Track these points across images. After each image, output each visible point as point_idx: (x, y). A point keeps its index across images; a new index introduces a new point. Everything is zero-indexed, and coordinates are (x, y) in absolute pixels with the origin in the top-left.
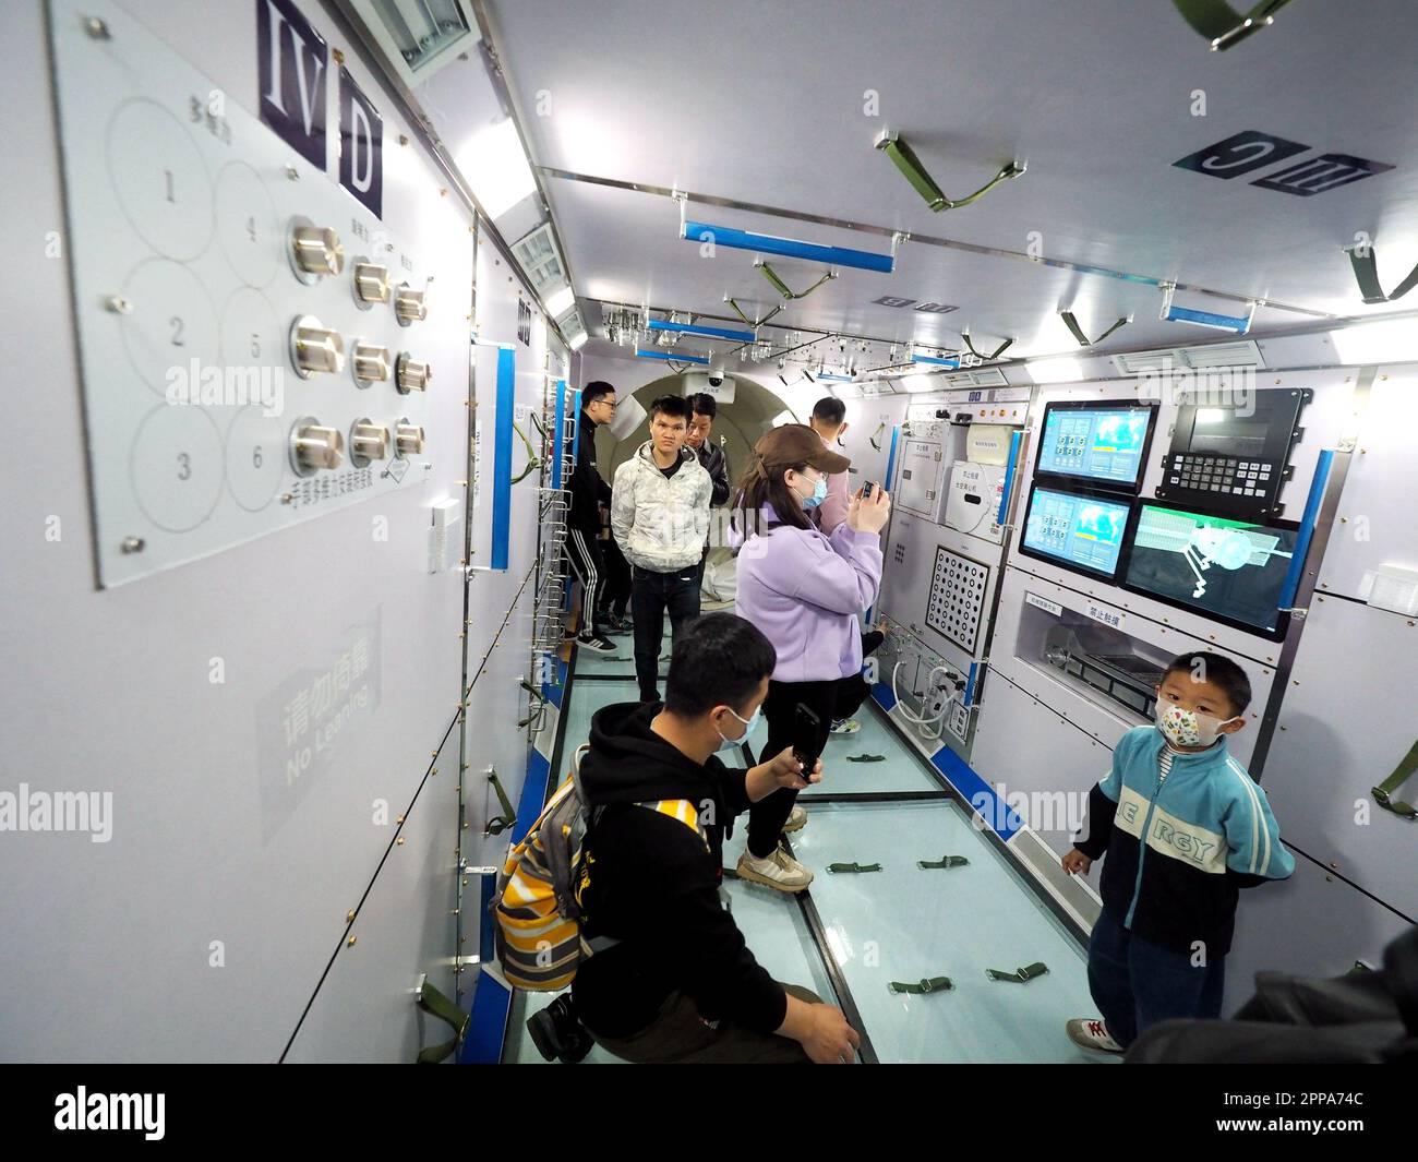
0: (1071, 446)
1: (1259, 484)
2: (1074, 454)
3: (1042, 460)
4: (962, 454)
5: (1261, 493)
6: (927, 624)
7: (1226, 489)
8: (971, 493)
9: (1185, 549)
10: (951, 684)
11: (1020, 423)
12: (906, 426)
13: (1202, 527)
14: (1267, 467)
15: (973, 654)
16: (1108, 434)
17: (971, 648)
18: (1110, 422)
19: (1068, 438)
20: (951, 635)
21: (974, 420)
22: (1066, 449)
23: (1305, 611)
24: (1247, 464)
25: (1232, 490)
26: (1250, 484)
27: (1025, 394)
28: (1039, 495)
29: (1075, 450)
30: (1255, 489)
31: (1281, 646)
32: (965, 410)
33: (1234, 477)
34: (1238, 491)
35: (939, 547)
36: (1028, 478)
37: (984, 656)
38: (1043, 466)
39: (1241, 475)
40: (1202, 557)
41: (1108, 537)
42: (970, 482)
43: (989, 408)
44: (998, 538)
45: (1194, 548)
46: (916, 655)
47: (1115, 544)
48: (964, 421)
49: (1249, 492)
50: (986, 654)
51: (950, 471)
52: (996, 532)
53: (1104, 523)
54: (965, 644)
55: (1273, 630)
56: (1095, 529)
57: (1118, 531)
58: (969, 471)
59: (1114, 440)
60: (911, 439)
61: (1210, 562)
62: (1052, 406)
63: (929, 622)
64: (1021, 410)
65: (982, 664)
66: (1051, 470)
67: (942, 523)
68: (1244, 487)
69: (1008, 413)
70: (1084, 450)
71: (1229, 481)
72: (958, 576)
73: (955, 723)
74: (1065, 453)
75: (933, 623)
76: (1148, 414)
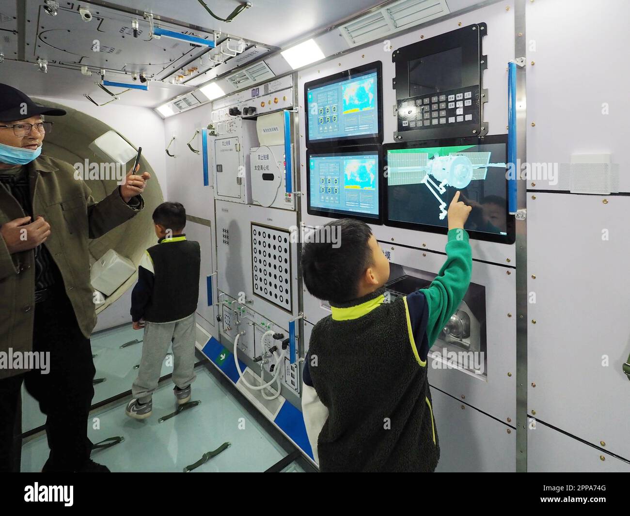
0: (328, 116)
1: (467, 110)
2: (331, 121)
3: (310, 132)
4: (256, 143)
5: (469, 117)
6: (254, 293)
7: (443, 121)
8: (267, 172)
9: (424, 180)
10: (279, 343)
11: (289, 106)
12: (210, 127)
13: (433, 158)
14: (468, 95)
15: (291, 312)
16: (351, 99)
17: (288, 307)
18: (351, 88)
19: (324, 109)
20: (272, 299)
21: (259, 111)
22: (325, 118)
23: (524, 211)
24: (453, 96)
25: (447, 120)
26: (460, 111)
27: (288, 81)
28: (315, 161)
29: (331, 117)
30: (464, 115)
31: (513, 246)
32: (250, 104)
33: (447, 109)
34: (452, 120)
35: (252, 224)
36: (303, 149)
37: (299, 311)
38: (313, 137)
39: (451, 106)
40: (438, 183)
41: (368, 184)
42: (264, 163)
43: (266, 99)
44: (291, 205)
45: (431, 177)
46: (251, 324)
47: (374, 189)
48: (251, 115)
49: (460, 119)
50: (301, 309)
51: (248, 157)
52: (289, 201)
53: (363, 173)
54: (284, 305)
55: (505, 234)
56: (358, 179)
57: (374, 177)
58: (262, 154)
59: (356, 102)
60: (218, 138)
61: (445, 186)
62: (309, 86)
63: (256, 291)
64: (289, 94)
65: (300, 320)
66: (318, 138)
67: (251, 203)
68: (456, 116)
69: (280, 100)
70: (337, 116)
71: (443, 113)
72: (269, 246)
73: (289, 378)
74: (325, 122)
75: (258, 292)
76: (376, 74)
